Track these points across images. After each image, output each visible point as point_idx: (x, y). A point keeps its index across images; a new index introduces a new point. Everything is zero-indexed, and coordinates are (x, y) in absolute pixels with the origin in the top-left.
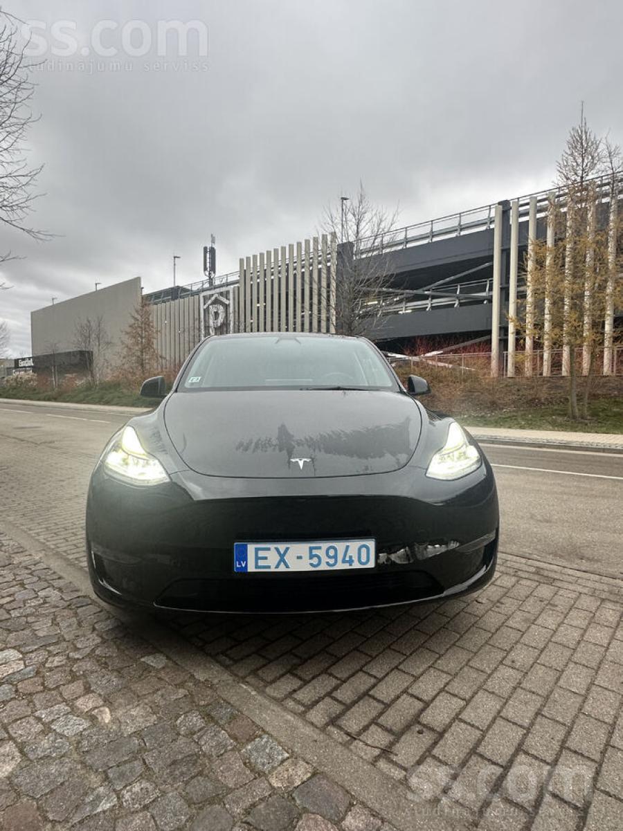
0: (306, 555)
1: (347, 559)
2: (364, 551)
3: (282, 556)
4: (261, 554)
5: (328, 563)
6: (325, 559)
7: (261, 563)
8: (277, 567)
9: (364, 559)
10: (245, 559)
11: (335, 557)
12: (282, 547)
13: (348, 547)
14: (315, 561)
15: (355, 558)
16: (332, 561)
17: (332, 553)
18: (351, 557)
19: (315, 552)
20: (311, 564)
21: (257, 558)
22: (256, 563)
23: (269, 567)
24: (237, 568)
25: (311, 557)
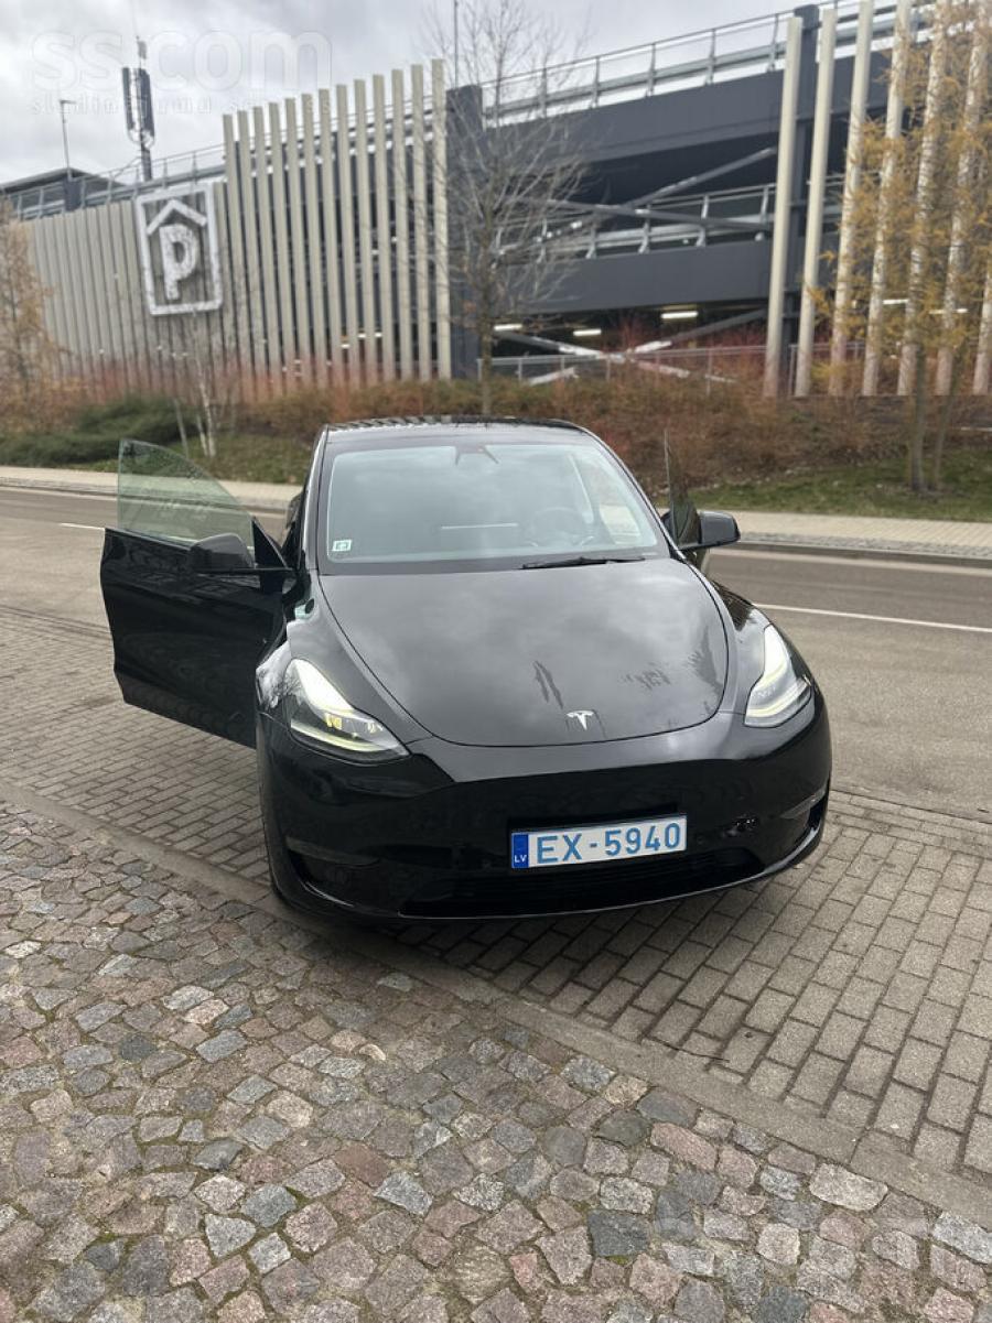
0: (601, 842)
1: (652, 842)
2: (673, 830)
3: (572, 846)
4: (545, 845)
5: (628, 850)
6: (625, 845)
7: (545, 855)
8: (566, 858)
9: (672, 842)
10: (526, 852)
11: (637, 841)
12: (571, 834)
13: (653, 828)
14: (613, 848)
15: (662, 841)
16: (633, 847)
17: (633, 837)
18: (656, 840)
19: (612, 838)
20: (609, 853)
21: (541, 850)
22: (540, 856)
23: (556, 860)
24: (516, 864)
25: (608, 843)
